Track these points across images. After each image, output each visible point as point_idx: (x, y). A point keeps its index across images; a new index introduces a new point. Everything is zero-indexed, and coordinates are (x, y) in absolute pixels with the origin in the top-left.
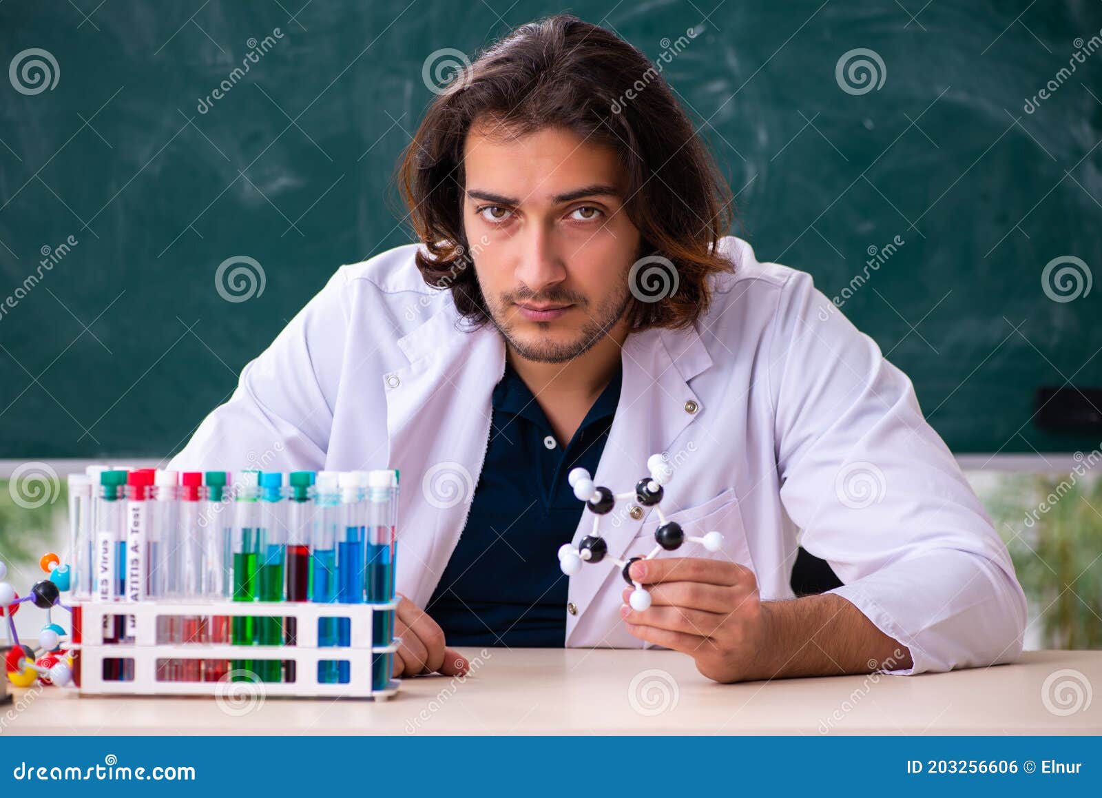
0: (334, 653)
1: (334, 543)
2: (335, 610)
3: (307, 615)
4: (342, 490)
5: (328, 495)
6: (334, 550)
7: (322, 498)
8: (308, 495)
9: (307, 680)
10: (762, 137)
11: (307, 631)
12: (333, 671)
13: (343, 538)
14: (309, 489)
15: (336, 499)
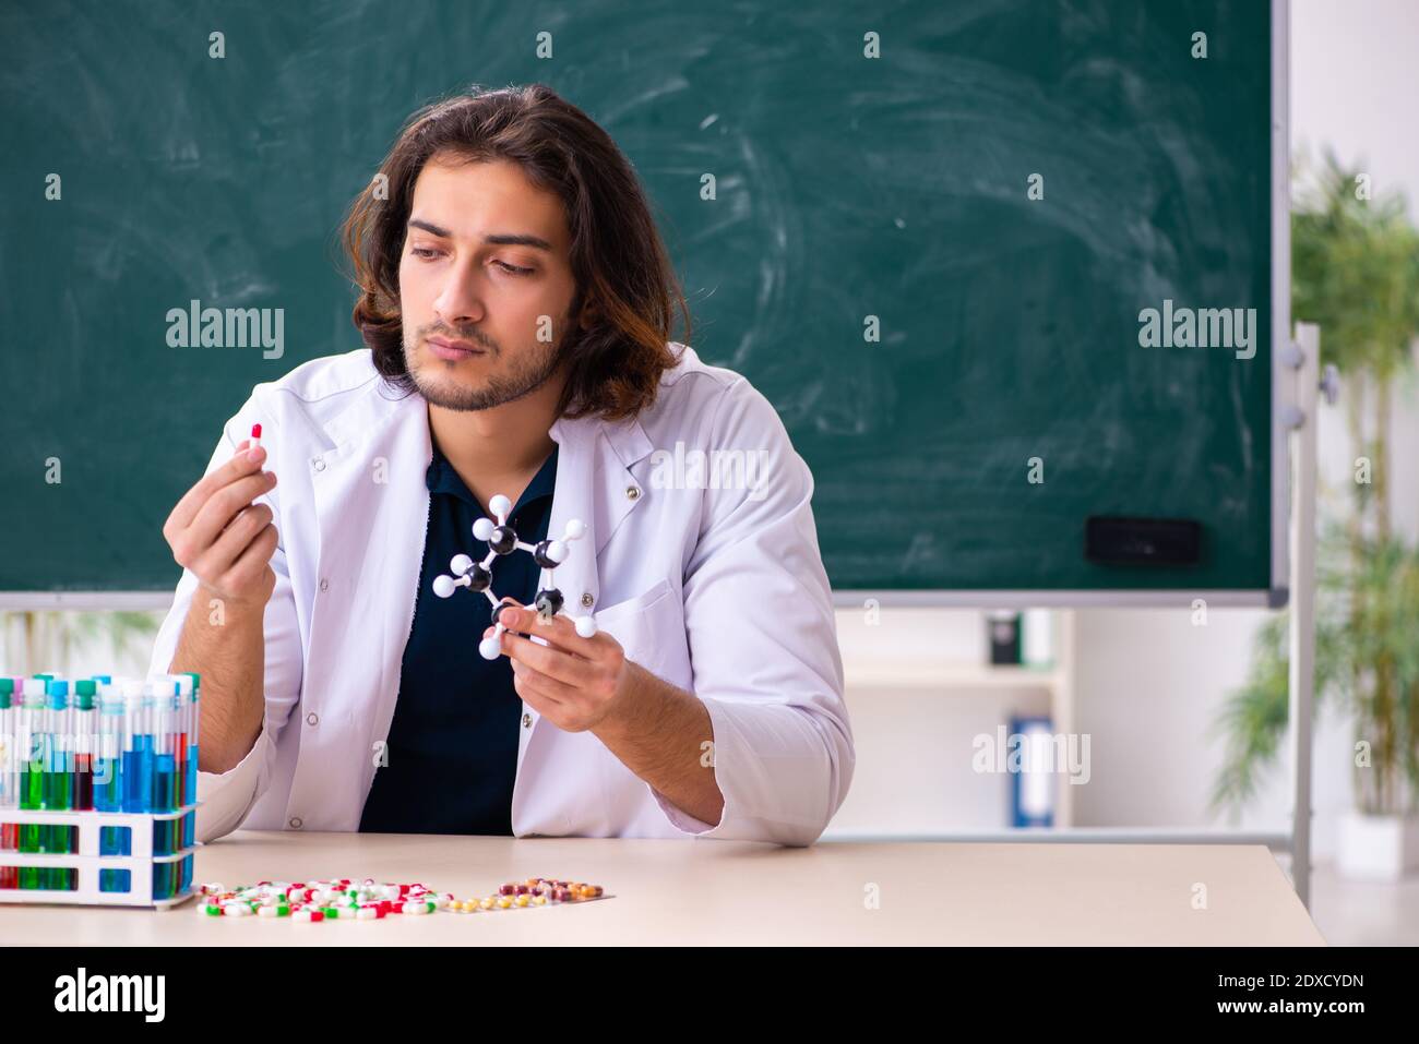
0: (116, 862)
1: (119, 752)
2: (117, 819)
3: (90, 823)
4: (126, 699)
5: (112, 704)
6: (119, 760)
7: (107, 708)
8: (93, 704)
9: (88, 890)
10: (782, 238)
11: (89, 840)
12: (115, 881)
13: (129, 748)
14: (93, 698)
15: (120, 708)
